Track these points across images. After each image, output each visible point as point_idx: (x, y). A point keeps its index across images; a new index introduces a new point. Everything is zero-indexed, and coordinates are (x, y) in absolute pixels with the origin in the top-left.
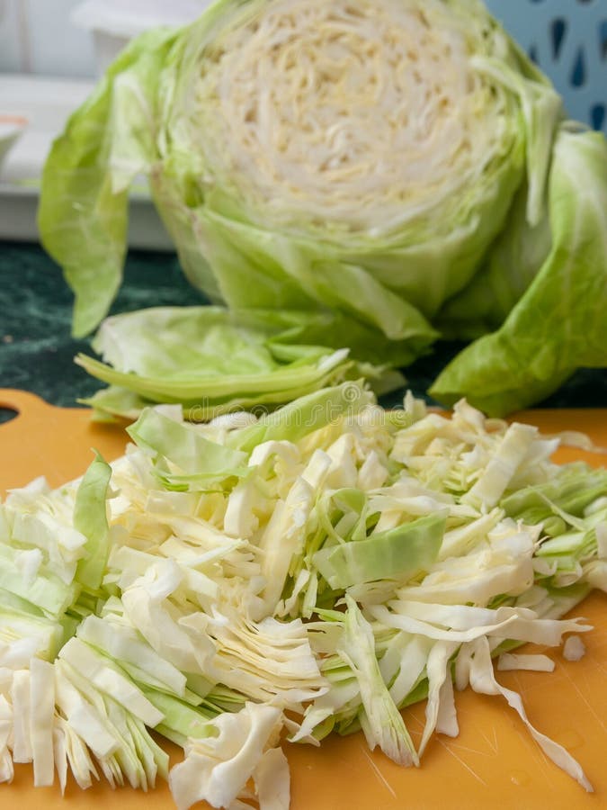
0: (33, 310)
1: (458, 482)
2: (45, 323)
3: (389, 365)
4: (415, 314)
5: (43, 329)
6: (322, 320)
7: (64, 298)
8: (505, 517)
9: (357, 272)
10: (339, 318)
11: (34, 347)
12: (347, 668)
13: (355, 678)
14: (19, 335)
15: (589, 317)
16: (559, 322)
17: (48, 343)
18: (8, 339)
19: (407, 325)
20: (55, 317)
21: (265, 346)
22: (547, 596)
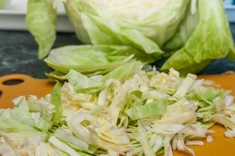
0: (24, 51)
1: (171, 92)
2: (29, 55)
3: (147, 63)
4: (155, 45)
5: (29, 57)
6: (124, 48)
7: (35, 47)
8: (187, 100)
9: (135, 31)
10: (130, 47)
11: (26, 62)
12: (139, 143)
13: (141, 145)
14: (20, 59)
15: (212, 42)
16: (203, 44)
17: (31, 61)
18: (17, 60)
19: (153, 48)
20: (32, 53)
21: (106, 57)
22: (201, 124)
